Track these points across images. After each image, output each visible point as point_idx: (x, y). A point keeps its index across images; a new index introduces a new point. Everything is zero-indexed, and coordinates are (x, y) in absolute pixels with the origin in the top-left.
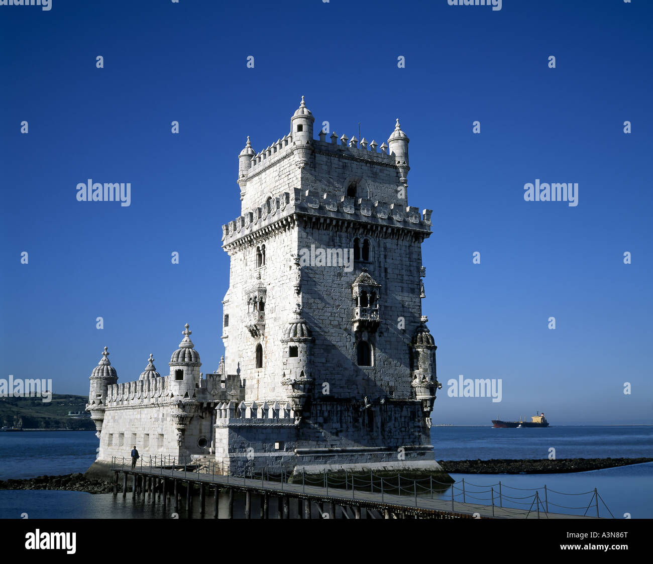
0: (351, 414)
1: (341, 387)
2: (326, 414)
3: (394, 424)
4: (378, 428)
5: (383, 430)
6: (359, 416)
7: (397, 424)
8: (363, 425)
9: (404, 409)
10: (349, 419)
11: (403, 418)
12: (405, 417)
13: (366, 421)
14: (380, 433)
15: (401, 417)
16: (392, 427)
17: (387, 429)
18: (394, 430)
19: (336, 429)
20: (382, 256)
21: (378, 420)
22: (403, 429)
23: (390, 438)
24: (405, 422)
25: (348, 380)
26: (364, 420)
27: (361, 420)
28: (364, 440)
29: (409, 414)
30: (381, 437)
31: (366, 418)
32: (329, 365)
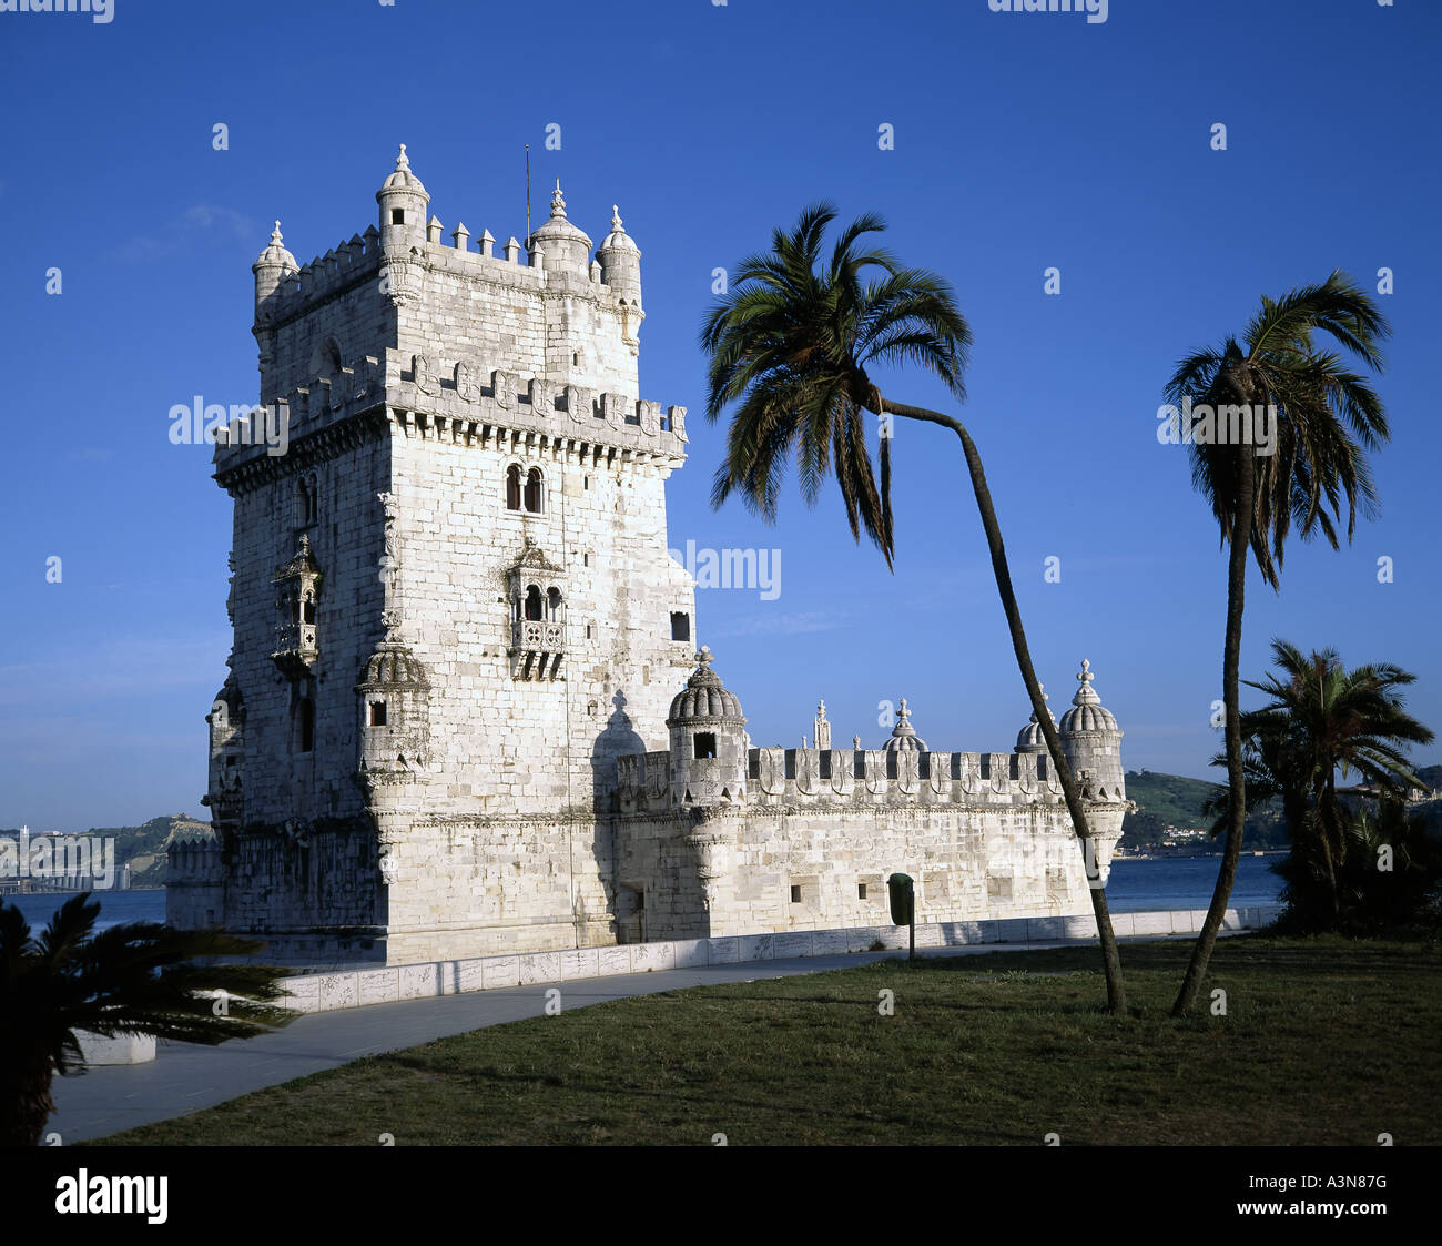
0: (282, 856)
1: (274, 802)
2: (255, 858)
3: (336, 876)
4: (314, 883)
5: (321, 890)
6: (291, 861)
7: (339, 878)
8: (297, 880)
9: (351, 841)
10: (280, 867)
11: (348, 861)
12: (351, 858)
13: (300, 872)
14: (316, 898)
15: (345, 859)
16: (333, 883)
17: (326, 887)
18: (335, 888)
19: (265, 887)
20: (332, 499)
21: (314, 867)
22: (348, 887)
23: (329, 908)
24: (350, 870)
25: (281, 786)
26: (297, 869)
27: (293, 870)
28: (296, 909)
29: (358, 851)
30: (317, 905)
31: (300, 862)
32: (261, 759)
